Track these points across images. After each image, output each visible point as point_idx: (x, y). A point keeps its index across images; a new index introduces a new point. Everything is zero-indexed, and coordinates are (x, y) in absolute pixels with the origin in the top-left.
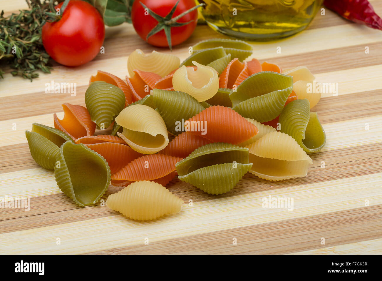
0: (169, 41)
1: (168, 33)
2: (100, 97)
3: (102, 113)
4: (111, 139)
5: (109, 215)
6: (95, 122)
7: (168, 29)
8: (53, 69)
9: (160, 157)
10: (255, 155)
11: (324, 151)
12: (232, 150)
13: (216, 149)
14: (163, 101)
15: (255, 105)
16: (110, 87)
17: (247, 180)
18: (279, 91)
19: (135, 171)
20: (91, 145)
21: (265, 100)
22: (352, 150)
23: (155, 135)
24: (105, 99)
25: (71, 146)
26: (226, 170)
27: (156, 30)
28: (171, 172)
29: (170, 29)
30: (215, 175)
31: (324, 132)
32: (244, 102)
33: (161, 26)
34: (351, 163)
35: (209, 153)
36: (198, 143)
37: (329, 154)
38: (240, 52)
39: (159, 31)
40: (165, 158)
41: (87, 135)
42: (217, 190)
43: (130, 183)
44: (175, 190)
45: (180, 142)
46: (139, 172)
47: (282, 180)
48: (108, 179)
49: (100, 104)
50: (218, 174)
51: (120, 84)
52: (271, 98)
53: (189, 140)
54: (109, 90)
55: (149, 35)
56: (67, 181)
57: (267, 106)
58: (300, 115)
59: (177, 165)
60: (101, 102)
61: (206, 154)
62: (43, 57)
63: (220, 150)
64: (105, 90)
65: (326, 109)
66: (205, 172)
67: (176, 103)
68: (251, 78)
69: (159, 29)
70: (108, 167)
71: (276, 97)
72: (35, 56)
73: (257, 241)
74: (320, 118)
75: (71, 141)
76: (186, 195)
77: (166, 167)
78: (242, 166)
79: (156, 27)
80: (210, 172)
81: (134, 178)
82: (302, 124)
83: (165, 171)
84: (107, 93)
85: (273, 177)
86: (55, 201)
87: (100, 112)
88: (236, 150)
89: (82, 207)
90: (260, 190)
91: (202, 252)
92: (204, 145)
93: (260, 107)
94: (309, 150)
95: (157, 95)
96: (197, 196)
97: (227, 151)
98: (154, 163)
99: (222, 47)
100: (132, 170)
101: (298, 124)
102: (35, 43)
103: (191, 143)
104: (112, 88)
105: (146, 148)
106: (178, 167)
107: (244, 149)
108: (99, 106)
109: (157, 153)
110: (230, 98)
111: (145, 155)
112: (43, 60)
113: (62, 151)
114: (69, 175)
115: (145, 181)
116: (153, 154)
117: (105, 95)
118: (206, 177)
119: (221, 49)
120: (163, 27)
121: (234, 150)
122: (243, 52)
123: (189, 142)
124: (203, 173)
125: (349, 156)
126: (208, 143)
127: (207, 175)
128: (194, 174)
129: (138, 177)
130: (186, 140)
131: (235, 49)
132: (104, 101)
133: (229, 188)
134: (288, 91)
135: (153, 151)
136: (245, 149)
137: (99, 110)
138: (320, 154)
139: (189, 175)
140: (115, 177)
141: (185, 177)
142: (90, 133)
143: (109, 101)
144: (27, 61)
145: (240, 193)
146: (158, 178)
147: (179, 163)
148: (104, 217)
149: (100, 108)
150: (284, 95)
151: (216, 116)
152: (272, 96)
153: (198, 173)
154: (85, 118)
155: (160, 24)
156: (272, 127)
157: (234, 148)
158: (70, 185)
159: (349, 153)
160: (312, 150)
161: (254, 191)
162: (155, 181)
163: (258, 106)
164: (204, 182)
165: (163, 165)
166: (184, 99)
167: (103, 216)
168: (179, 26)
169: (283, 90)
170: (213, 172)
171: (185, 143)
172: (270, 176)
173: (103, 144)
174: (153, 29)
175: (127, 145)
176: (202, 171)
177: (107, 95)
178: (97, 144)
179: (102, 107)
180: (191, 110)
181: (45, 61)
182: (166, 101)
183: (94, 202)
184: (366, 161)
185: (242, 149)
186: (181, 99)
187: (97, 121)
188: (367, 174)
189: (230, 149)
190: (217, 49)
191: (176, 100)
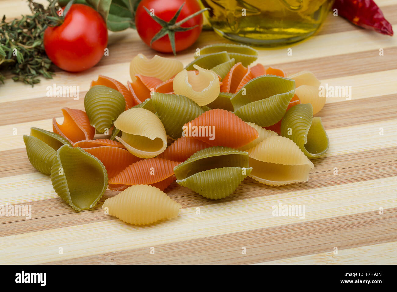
0: (173, 45)
1: (172, 37)
2: (99, 101)
3: (101, 117)
4: (109, 143)
5: (105, 219)
6: (94, 126)
7: (172, 34)
8: (55, 75)
9: (158, 161)
10: (255, 159)
11: (327, 156)
12: (231, 154)
13: (215, 153)
14: (162, 104)
15: (256, 108)
16: (110, 91)
17: (247, 185)
18: (280, 94)
19: (133, 175)
20: (89, 149)
21: (266, 103)
22: (356, 156)
23: (153, 139)
24: (104, 103)
25: (68, 150)
26: (225, 174)
27: (159, 35)
28: (169, 176)
29: (174, 34)
30: (213, 179)
31: (327, 137)
32: (246, 106)
33: (165, 31)
34: (354, 168)
35: (208, 157)
36: (197, 146)
37: (332, 159)
38: (244, 57)
39: (163, 36)
40: (164, 162)
41: (85, 139)
42: (216, 194)
43: (127, 186)
44: (174, 195)
45: (179, 145)
46: (137, 176)
47: (282, 185)
48: (105, 183)
49: (99, 108)
50: (216, 178)
51: (121, 88)
52: (273, 102)
53: (188, 144)
54: (108, 93)
55: (153, 40)
56: (63, 185)
57: (268, 110)
58: (302, 119)
59: (175, 169)
60: (100, 105)
61: (204, 158)
62: (45, 62)
63: (219, 154)
64: (104, 94)
65: (331, 114)
66: (204, 176)
67: (175, 106)
68: (253, 81)
69: (162, 34)
70: (105, 171)
71: (277, 100)
72: (37, 62)
73: (255, 246)
74: (323, 124)
75: (68, 145)
76: (185, 200)
77: (164, 171)
79: (160, 32)
80: (209, 176)
81: (132, 182)
82: (304, 128)
83: (163, 176)
84: (106, 97)
85: (273, 182)
86: (51, 206)
87: (99, 116)
88: (235, 154)
89: (78, 212)
90: (260, 195)
91: (198, 256)
92: (203, 148)
93: (261, 111)
94: (311, 155)
95: (156, 99)
96: (196, 201)
97: (226, 154)
99: (226, 52)
100: (129, 173)
101: (300, 128)
102: (37, 48)
103: (190, 148)
104: (111, 92)
105: (144, 152)
106: (176, 170)
107: (243, 153)
108: (98, 110)
109: (156, 157)
110: (231, 101)
111: (143, 159)
112: (44, 65)
113: (59, 155)
114: (65, 179)
115: (142, 185)
116: (152, 159)
117: (104, 98)
118: (205, 181)
119: (225, 54)
120: (167, 32)
121: (234, 154)
122: (247, 57)
123: (188, 146)
124: (201, 177)
125: (353, 161)
126: (207, 147)
127: (205, 178)
128: (192, 178)
129: (135, 181)
130: (185, 144)
131: (239, 54)
132: (104, 105)
133: (228, 192)
134: (290, 95)
135: (151, 155)
136: (245, 153)
137: (98, 114)
138: (324, 160)
139: (187, 179)
140: (112, 181)
141: (183, 181)
142: (88, 138)
143: (108, 105)
144: (29, 66)
145: (240, 198)
146: (156, 182)
147: (177, 167)
148: (101, 221)
149: (100, 112)
150: (286, 98)
151: (215, 119)
152: (273, 99)
153: (196, 177)
154: (84, 123)
155: (164, 29)
156: (273, 131)
157: (233, 151)
158: (66, 189)
159: (353, 159)
160: (314, 154)
161: (253, 196)
162: (153, 185)
163: (259, 110)
164: (202, 186)
165: (161, 169)
166: (184, 103)
168: (183, 31)
169: (285, 94)
170: (212, 176)
171: (184, 146)
172: (270, 181)
173: (101, 148)
174: (157, 34)
175: (126, 149)
176: (201, 175)
177: (107, 98)
178: (94, 148)
179: (101, 111)
180: (191, 114)
181: (47, 66)
182: (165, 104)
183: (91, 207)
184: (369, 166)
185: (241, 153)
186: (181, 102)
187: (96, 126)
188: (370, 179)
189: (229, 153)
190: (221, 54)
191: (175, 104)
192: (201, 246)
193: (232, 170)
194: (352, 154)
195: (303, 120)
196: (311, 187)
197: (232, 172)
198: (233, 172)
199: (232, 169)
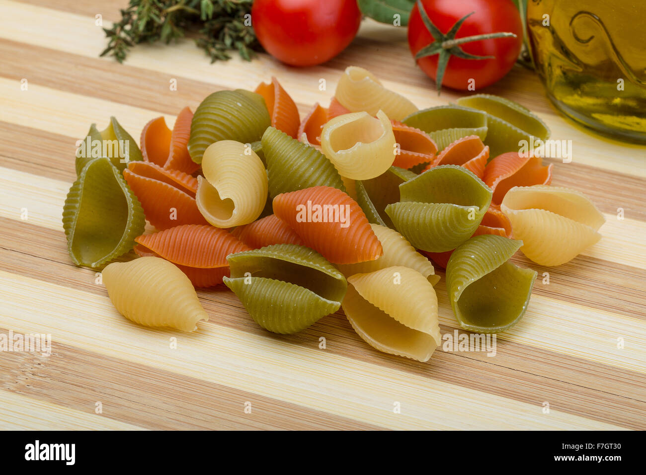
1: (443, 61)
2: (212, 112)
3: (204, 139)
6: (188, 148)
7: (445, 56)
10: (359, 292)
12: (312, 267)
13: (287, 256)
14: (272, 150)
15: (411, 213)
18: (454, 205)
19: (169, 242)
21: (428, 212)
23: (223, 197)
27: (427, 51)
28: (222, 266)
29: (448, 58)
30: (267, 295)
31: (524, 307)
33: (436, 48)
35: (275, 257)
36: (286, 236)
39: (431, 54)
44: (226, 299)
46: (174, 245)
48: (123, 237)
49: (205, 124)
50: (272, 296)
52: (439, 213)
53: (276, 227)
54: (233, 105)
57: (425, 223)
58: (474, 260)
59: (229, 257)
60: (209, 119)
61: (270, 257)
64: (225, 105)
66: (258, 285)
67: (287, 160)
69: (432, 51)
70: (131, 218)
71: (446, 214)
76: (233, 313)
78: (318, 299)
79: (428, 46)
80: (264, 289)
82: (466, 275)
83: (211, 261)
85: (374, 341)
87: (202, 136)
88: (320, 270)
89: (79, 267)
93: (415, 221)
97: (303, 265)
98: (202, 240)
100: (167, 238)
101: (462, 273)
103: (275, 234)
104: (241, 104)
106: (232, 261)
107: (332, 274)
110: (400, 190)
117: (222, 112)
119: (483, 115)
120: (440, 51)
121: (317, 269)
124: (254, 285)
129: (164, 251)
132: (215, 121)
136: (334, 275)
139: (235, 280)
140: (140, 239)
141: (229, 282)
147: (237, 254)
149: (205, 129)
152: (441, 209)
153: (249, 282)
154: (185, 139)
155: (435, 44)
157: (318, 265)
158: (72, 224)
159: (540, 359)
162: (183, 268)
163: (413, 217)
165: (214, 250)
166: (303, 161)
167: (93, 291)
168: (463, 57)
169: (461, 207)
170: (268, 289)
172: (369, 337)
174: (424, 48)
177: (225, 113)
181: (248, 39)
182: (275, 152)
183: (93, 265)
184: (554, 382)
185: (329, 272)
186: (299, 158)
187: (191, 148)
188: (531, 403)
189: (309, 264)
190: (478, 113)
191: (288, 156)
192: (182, 390)
193: (302, 294)
194: (546, 351)
195: (473, 262)
196: (431, 375)
197: (300, 297)
198: (302, 298)
199: (304, 292)
